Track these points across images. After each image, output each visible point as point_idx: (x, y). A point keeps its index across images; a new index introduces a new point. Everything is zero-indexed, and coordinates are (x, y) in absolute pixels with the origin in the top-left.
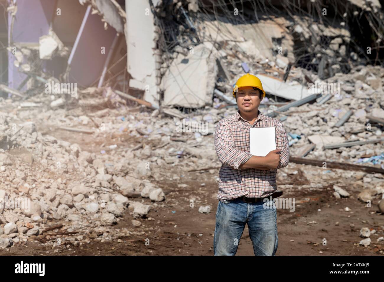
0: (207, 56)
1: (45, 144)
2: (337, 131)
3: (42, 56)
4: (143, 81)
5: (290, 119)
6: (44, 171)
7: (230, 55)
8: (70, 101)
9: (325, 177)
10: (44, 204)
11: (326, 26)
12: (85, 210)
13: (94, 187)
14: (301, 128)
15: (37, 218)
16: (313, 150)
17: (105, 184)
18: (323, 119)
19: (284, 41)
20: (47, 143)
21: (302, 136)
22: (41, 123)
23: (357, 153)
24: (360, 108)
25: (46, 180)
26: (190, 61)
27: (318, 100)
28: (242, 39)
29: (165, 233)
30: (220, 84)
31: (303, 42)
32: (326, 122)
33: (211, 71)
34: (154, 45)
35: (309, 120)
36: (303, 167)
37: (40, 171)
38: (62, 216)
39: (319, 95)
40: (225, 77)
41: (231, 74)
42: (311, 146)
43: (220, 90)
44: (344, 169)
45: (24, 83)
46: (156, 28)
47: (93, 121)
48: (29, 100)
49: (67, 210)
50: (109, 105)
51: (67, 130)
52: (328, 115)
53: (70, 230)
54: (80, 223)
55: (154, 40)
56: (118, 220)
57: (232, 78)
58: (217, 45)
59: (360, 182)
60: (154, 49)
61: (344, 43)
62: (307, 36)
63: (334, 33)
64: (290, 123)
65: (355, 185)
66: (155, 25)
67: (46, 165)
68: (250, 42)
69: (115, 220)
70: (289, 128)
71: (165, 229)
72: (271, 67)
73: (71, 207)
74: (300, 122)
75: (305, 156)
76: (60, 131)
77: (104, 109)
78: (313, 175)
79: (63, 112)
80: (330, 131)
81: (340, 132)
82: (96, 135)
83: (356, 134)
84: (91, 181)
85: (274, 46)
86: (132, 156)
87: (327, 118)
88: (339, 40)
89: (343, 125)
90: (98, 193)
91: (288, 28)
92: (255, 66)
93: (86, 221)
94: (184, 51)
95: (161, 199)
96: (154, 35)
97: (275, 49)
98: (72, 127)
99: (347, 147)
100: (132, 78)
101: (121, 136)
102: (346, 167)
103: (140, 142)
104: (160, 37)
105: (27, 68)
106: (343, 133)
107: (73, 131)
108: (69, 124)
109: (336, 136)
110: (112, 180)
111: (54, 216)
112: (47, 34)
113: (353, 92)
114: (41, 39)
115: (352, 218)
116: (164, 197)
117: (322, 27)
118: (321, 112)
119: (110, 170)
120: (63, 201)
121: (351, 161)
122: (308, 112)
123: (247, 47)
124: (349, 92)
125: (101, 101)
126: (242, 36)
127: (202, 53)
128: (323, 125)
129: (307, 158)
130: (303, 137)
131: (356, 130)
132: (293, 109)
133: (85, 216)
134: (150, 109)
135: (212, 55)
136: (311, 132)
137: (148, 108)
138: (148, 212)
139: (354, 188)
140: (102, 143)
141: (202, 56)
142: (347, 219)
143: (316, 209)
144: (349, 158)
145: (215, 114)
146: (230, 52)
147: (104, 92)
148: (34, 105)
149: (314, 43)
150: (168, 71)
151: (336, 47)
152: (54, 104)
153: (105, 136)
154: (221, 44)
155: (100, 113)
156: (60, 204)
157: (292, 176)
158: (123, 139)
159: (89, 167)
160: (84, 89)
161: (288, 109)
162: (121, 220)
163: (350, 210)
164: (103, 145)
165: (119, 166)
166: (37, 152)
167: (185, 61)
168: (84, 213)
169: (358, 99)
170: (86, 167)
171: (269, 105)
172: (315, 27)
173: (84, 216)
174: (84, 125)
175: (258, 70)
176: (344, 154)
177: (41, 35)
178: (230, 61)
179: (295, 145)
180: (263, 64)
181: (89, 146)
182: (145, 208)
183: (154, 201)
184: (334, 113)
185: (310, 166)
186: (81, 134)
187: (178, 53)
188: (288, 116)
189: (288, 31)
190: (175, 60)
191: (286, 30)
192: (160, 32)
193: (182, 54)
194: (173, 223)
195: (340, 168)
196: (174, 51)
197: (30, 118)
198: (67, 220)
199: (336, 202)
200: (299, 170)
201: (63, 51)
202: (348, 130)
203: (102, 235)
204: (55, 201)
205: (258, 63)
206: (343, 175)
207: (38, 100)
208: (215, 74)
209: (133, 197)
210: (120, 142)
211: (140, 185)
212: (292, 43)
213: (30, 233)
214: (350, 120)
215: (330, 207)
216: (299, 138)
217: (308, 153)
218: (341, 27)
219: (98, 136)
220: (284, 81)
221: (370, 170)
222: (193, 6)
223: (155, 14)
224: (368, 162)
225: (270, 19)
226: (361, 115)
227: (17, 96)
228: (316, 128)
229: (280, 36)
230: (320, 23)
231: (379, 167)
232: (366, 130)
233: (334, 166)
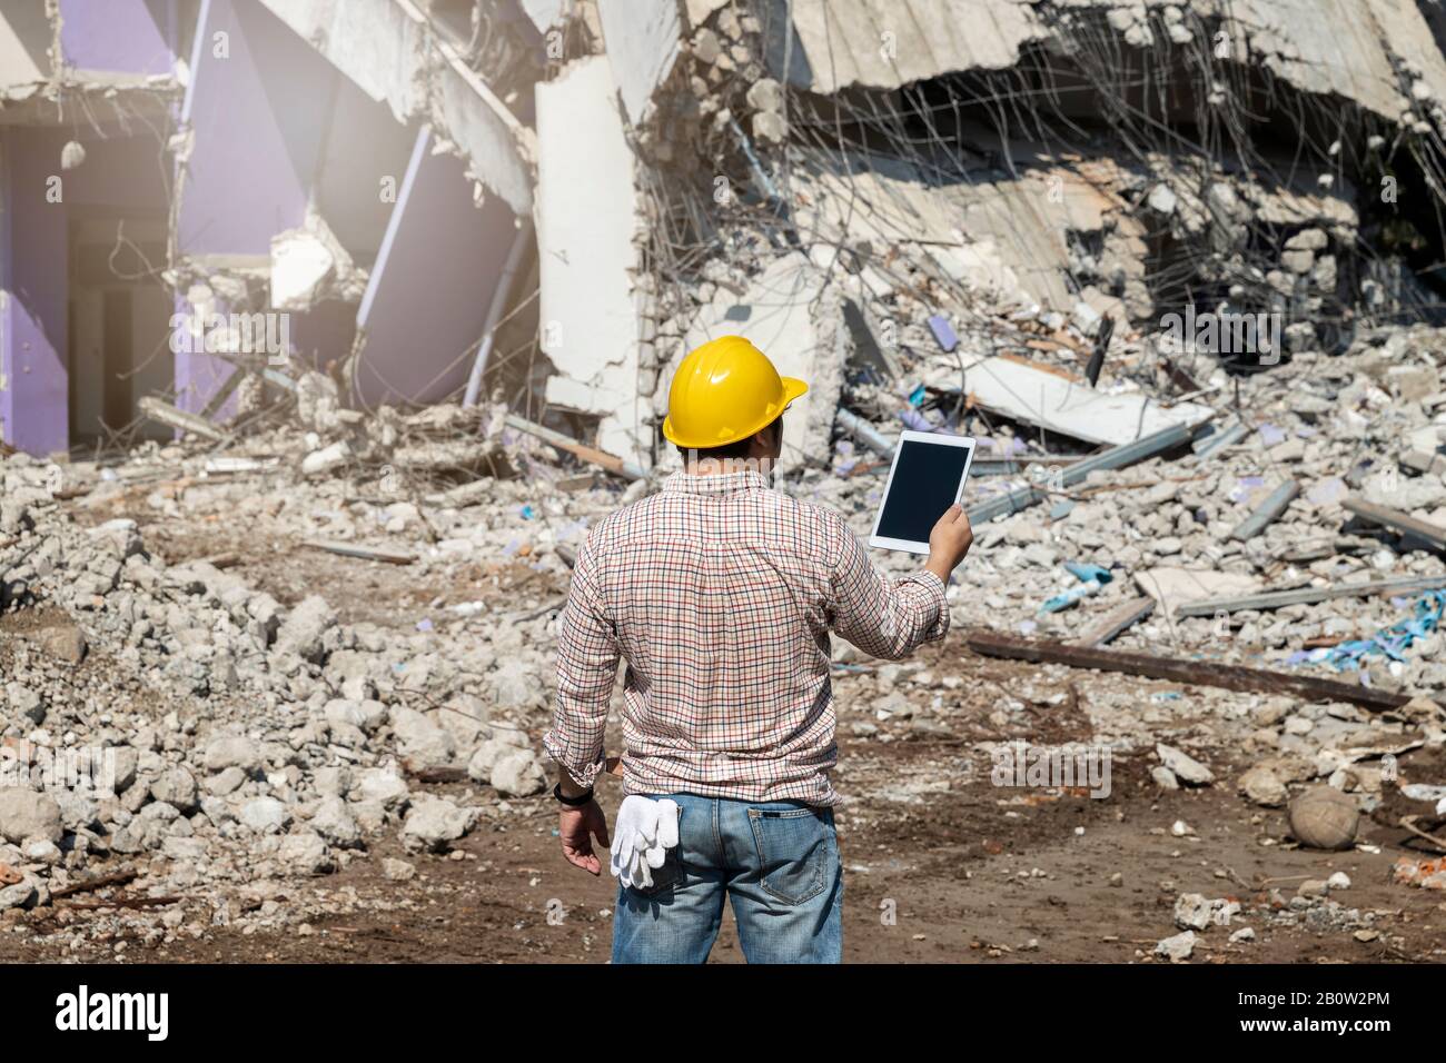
0: (814, 292)
1: (162, 597)
2: (1239, 553)
3: (278, 299)
4: (595, 383)
5: (1080, 513)
6: (121, 687)
7: (908, 292)
8: (367, 454)
9: (1153, 716)
10: (86, 802)
11: (1270, 189)
12: (238, 823)
13: (296, 743)
14: (1115, 544)
15: (42, 848)
16: (1143, 619)
17: (346, 733)
18: (1194, 511)
19: (1110, 241)
20: (170, 591)
21: (1114, 572)
23: (1292, 630)
24: (1330, 471)
25: (119, 719)
26: (756, 313)
27: (1198, 446)
28: (958, 236)
29: (483, 904)
30: (861, 392)
31: (1180, 242)
32: (1205, 522)
33: (825, 347)
34: (633, 257)
35: (1146, 514)
36: (1088, 681)
37: (105, 686)
38: (146, 842)
39: (1203, 429)
40: (883, 367)
41: (903, 355)
42: (1141, 605)
43: (858, 412)
44: (1232, 687)
45: (226, 392)
46: (638, 200)
47: (423, 518)
48: (237, 448)
49: (172, 821)
50: (495, 466)
51: (329, 551)
52: (1213, 498)
53: (155, 893)
54: (201, 868)
55: (634, 240)
56: (343, 857)
57: (908, 370)
58: (847, 256)
59: (1269, 735)
60: (638, 272)
61: (1332, 246)
62: (1194, 223)
63: (1297, 213)
64: (1081, 526)
65: (1247, 745)
66: (638, 187)
67: (135, 666)
68: (986, 246)
69: (325, 860)
70: (1076, 544)
71: (492, 891)
72: (1050, 332)
73: (189, 811)
74: (1116, 523)
75: (1108, 643)
76: (305, 554)
77: (475, 480)
78: (1116, 707)
79: (343, 488)
80: (1216, 552)
81: (1248, 558)
82: (424, 567)
83: (1303, 564)
84: (289, 723)
85: (1074, 260)
86: (518, 638)
87: (1208, 508)
88: (1316, 237)
89: (1261, 532)
90: (302, 765)
91: (1126, 195)
92: (992, 329)
93: (225, 860)
94: (735, 278)
95: (531, 785)
96: (637, 225)
97: (1078, 269)
98: (349, 540)
99: (1262, 611)
100: (556, 373)
101: (502, 573)
103: (560, 593)
104: (654, 231)
106: (1260, 562)
107: (349, 555)
108: (342, 532)
109: (1232, 571)
110: (385, 721)
111: (116, 841)
112: (297, 225)
113: (1321, 418)
114: (278, 242)
115: (1184, 860)
116: (540, 779)
117: (1254, 191)
118: (1189, 486)
119: (386, 687)
120: (160, 791)
121: (1269, 661)
122: (1149, 486)
123: (973, 263)
124: (1309, 418)
125: (471, 453)
126: (957, 226)
127: (797, 284)
128: (1192, 532)
129: (1117, 647)
130: (1118, 574)
131: (1305, 551)
132: (1097, 477)
133: (234, 844)
134: (617, 480)
135: (828, 289)
136: (1148, 557)
137: (611, 475)
138: (466, 833)
139: (1245, 753)
140: (436, 594)
141: (793, 293)
142: (1164, 863)
143: (1068, 829)
144: (1265, 648)
145: (832, 496)
146: (911, 280)
147: (485, 420)
148: (245, 465)
149: (1220, 244)
150: (682, 346)
151: (1301, 261)
152: (313, 463)
153: (449, 570)
154: (859, 252)
155: (461, 492)
156: (150, 798)
157: (1040, 711)
158: (507, 581)
160: (417, 410)
161: (1081, 478)
162: (354, 858)
163: (1190, 830)
164: (438, 601)
167: (740, 313)
168: (231, 833)
169: (1334, 441)
171: (1023, 465)
172: (1224, 192)
173: (227, 844)
174: (392, 533)
175: (999, 342)
176: (1248, 633)
177: (279, 231)
178: (905, 310)
179: (1087, 601)
180: (1020, 323)
181: (388, 604)
182: (455, 818)
183: (504, 795)
184: (1234, 489)
185: (1118, 676)
186: (374, 564)
187: (715, 283)
188: (1073, 499)
189: (1128, 207)
190: (705, 309)
191: (1121, 201)
192: (653, 213)
193: (729, 287)
194: (531, 871)
195: (1218, 685)
196: (702, 280)
197: (216, 511)
198: (159, 857)
199: (1155, 802)
200: (1072, 689)
201: (353, 283)
202: (1278, 550)
203: (258, 908)
204: (131, 789)
205: (1004, 317)
206: (1221, 710)
207: (266, 450)
208: (839, 356)
209: (441, 779)
210: (495, 593)
211: (477, 738)
212: (1142, 248)
213: (8, 898)
214: (1290, 514)
215: (1123, 820)
216: (1104, 579)
217: (1124, 630)
218: (1322, 192)
219: (428, 572)
220: (1088, 381)
221: (1319, 691)
222: (770, 123)
223: (639, 149)
224: (1322, 663)
225: (1064, 164)
226: (1328, 495)
227: (201, 437)
228: (1171, 544)
229: (1096, 223)
230: (1242, 177)
231: (1352, 681)
232: (1342, 550)
233: (1198, 675)
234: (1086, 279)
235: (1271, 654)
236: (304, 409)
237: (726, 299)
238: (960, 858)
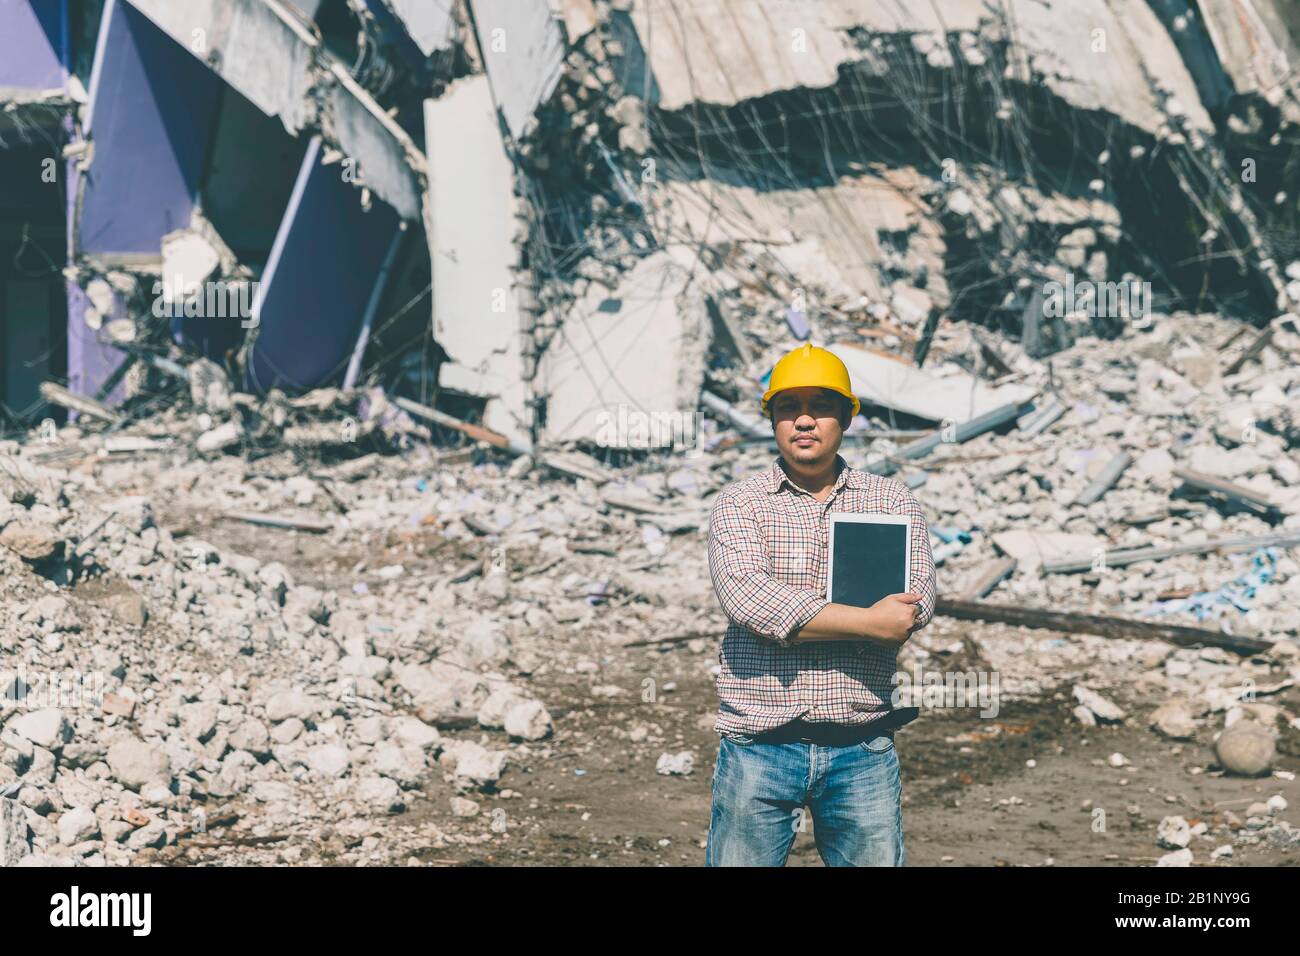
0: (678, 287)
1: (183, 566)
2: (1082, 516)
4: (483, 369)
5: (935, 482)
6: (181, 648)
7: (751, 287)
8: (259, 434)
9: (1046, 661)
10: (182, 752)
11: (1046, 193)
12: (307, 769)
13: (334, 696)
14: (971, 509)
15: (159, 792)
16: (1008, 576)
17: (368, 686)
18: (1039, 480)
19: (914, 240)
20: (188, 561)
21: (973, 535)
22: (168, 502)
23: (1147, 584)
24: (1154, 445)
25: (186, 677)
26: (627, 306)
27: (1023, 422)
28: (786, 236)
29: (553, 836)
30: (718, 375)
31: (973, 241)
32: (1049, 489)
33: (691, 335)
34: (513, 256)
35: (995, 483)
36: (977, 631)
37: (168, 647)
38: (236, 787)
39: (1026, 407)
40: (736, 353)
41: (752, 342)
42: (1003, 565)
43: (718, 394)
44: (1106, 635)
45: (117, 378)
46: (520, 206)
47: (328, 491)
48: (131, 429)
49: (252, 768)
50: (376, 443)
51: (249, 522)
52: (1055, 468)
53: (260, 832)
54: (293, 809)
55: (515, 241)
56: (408, 797)
57: (757, 356)
58: (708, 255)
59: (1155, 676)
60: (516, 269)
61: (1102, 243)
62: (986, 224)
63: (1070, 215)
64: (937, 494)
65: (1140, 686)
66: (517, 194)
67: (187, 629)
68: (811, 244)
69: (398, 800)
70: (935, 510)
71: (553, 824)
72: (876, 321)
73: (264, 758)
74: (968, 491)
75: (985, 595)
76: (228, 525)
77: (361, 455)
78: (1011, 653)
79: (236, 465)
80: (1062, 516)
81: (1091, 521)
82: (340, 535)
83: (1141, 525)
84: (324, 679)
85: (884, 257)
86: (451, 599)
87: (1052, 476)
88: (1087, 236)
89: (1100, 498)
90: (347, 717)
91: (927, 198)
92: (827, 319)
93: (308, 800)
94: (608, 275)
95: (541, 731)
96: (518, 227)
97: (888, 266)
98: (265, 512)
99: (1114, 567)
100: (448, 360)
101: (415, 539)
102: (1112, 628)
103: (473, 558)
104: (532, 233)
105: (125, 331)
106: (1102, 524)
107: (269, 525)
108: (256, 504)
109: (1078, 532)
110: (389, 675)
111: (212, 785)
112: (186, 227)
113: (1130, 397)
114: (168, 242)
115: (1132, 787)
116: (549, 725)
117: (1033, 195)
118: (1034, 458)
119: (383, 645)
120: (238, 741)
121: (1128, 611)
122: (992, 458)
123: (801, 258)
124: (1118, 397)
125: (354, 432)
126: (786, 227)
127: (664, 280)
128: (1039, 498)
129: (990, 601)
130: (976, 536)
131: (1141, 514)
132: (943, 451)
133: (306, 785)
134: (503, 455)
135: (693, 285)
136: (1002, 522)
137: (496, 450)
138: (502, 773)
139: (1139, 693)
140: (357, 560)
141: (661, 288)
142: (1116, 791)
143: (1020, 761)
144: (1122, 600)
145: (704, 469)
146: (750, 277)
147: (363, 403)
148: (141, 444)
149: (1008, 244)
150: (558, 335)
151: (1076, 257)
152: (208, 442)
153: (365, 538)
154: (720, 252)
155: (349, 467)
156: (229, 749)
157: (945, 659)
158: (421, 547)
159: (317, 636)
160: (301, 393)
161: (930, 451)
162: (417, 798)
163: (1126, 761)
164: (360, 566)
165: (409, 632)
166: (158, 589)
167: (611, 306)
168: (305, 777)
169: (1148, 417)
170: (307, 636)
171: (869, 440)
172: (1011, 195)
173: (303, 787)
174: (302, 505)
175: (836, 331)
176: (1107, 587)
177: (169, 231)
178: (751, 303)
179: (952, 561)
180: (850, 313)
181: (315, 569)
182: (491, 761)
183: (517, 740)
184: (1073, 460)
185: (1001, 627)
186: (293, 533)
187: (589, 280)
188: (928, 471)
189: (928, 209)
190: (579, 302)
191: (923, 205)
192: (532, 217)
193: (603, 282)
194: (578, 807)
195: (1093, 633)
196: (576, 276)
197: (134, 487)
198: (250, 799)
199: (1083, 737)
200: (966, 639)
201: (236, 279)
202: (1118, 514)
203: (360, 844)
204: (214, 739)
205: (836, 308)
206: (1104, 655)
207: (160, 430)
208: (703, 344)
209: (454, 726)
210: (412, 558)
211: (476, 690)
212: (941, 247)
213: (138, 839)
214: (1124, 482)
215: (1063, 754)
216: (965, 540)
217: (995, 587)
218: (1092, 195)
219: (345, 539)
220: (916, 365)
221: (1187, 638)
222: (634, 137)
223: (518, 160)
224: (1178, 613)
225: (874, 172)
226: (1157, 465)
227: (96, 419)
228: (1018, 509)
229: (902, 224)
230: (1025, 184)
231: (1214, 628)
232: (1174, 513)
233: (1074, 625)
234: (896, 274)
235: (1130, 606)
236: (197, 393)
237: (599, 293)
238: (940, 789)
